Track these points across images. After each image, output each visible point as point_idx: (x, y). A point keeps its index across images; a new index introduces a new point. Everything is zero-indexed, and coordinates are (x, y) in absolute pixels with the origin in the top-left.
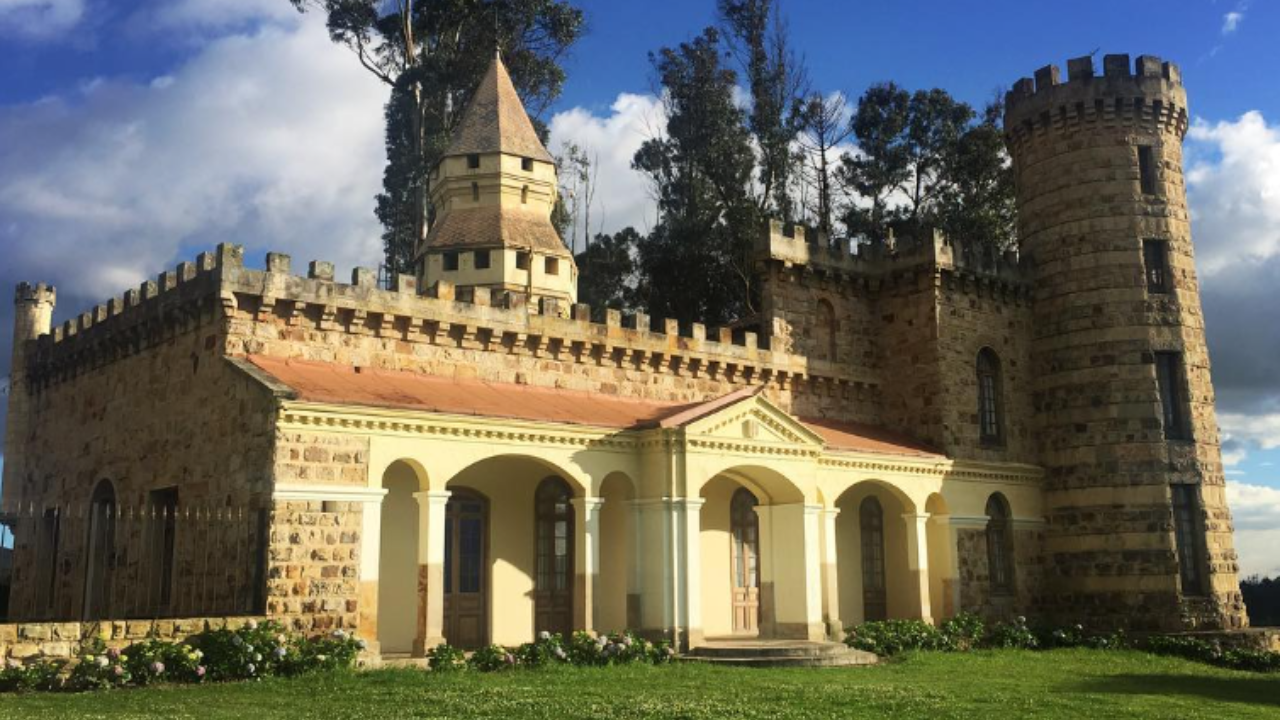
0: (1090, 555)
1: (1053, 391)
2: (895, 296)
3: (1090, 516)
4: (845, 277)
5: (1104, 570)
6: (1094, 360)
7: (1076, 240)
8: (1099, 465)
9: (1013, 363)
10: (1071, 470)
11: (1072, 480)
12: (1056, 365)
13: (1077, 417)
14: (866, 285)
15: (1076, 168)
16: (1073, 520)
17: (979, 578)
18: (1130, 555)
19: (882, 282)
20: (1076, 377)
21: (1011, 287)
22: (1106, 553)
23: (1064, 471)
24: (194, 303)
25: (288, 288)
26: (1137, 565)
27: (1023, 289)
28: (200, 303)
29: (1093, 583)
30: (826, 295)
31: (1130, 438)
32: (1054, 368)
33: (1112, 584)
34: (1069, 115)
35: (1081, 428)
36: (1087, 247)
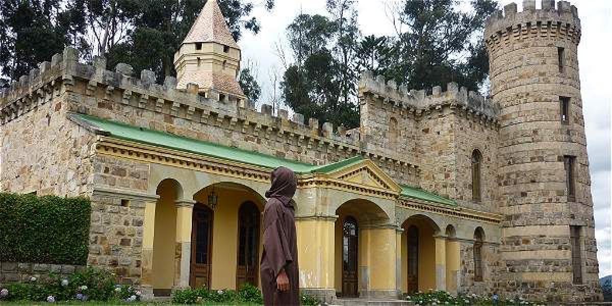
0: (526, 262)
1: (509, 175)
2: (430, 119)
3: (527, 241)
4: (404, 106)
5: (533, 270)
6: (532, 159)
7: (524, 95)
8: (533, 214)
9: (489, 160)
10: (517, 217)
11: (518, 222)
12: (511, 161)
13: (522, 188)
14: (414, 112)
15: (525, 57)
16: (517, 244)
17: (470, 272)
18: (547, 262)
19: (423, 111)
20: (521, 167)
21: (489, 118)
22: (535, 260)
23: (513, 217)
24: (49, 84)
25: (104, 77)
26: (551, 267)
27: (494, 121)
28: (53, 83)
29: (527, 277)
30: (394, 116)
31: (550, 200)
32: (509, 163)
33: (538, 277)
34: (522, 29)
35: (524, 194)
36: (530, 99)
